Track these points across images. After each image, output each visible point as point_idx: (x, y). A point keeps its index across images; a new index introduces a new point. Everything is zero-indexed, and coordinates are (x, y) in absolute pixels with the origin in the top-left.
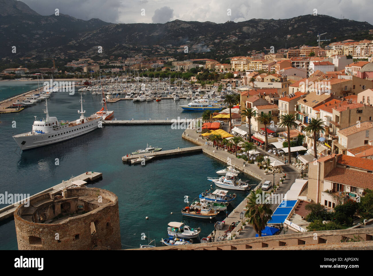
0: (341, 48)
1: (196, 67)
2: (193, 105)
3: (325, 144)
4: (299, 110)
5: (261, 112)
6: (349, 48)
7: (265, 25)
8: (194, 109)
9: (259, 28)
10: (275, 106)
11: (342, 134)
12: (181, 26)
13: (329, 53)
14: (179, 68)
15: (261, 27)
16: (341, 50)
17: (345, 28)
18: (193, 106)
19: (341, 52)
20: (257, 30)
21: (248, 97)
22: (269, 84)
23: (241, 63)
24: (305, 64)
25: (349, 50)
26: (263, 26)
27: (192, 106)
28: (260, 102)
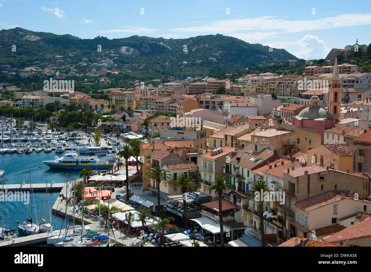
0: (259, 84)
1: (55, 102)
2: (66, 160)
3: (273, 222)
4: (230, 171)
5: (174, 174)
6: (271, 84)
7: (152, 46)
8: (68, 166)
9: (143, 49)
10: (193, 164)
11: (300, 208)
12: (26, 38)
13: (244, 89)
14: (28, 102)
15: (146, 48)
16: (260, 86)
17: (258, 56)
18: (67, 162)
19: (259, 89)
20: (140, 51)
21: (152, 151)
22: (178, 133)
23: (124, 99)
24: (218, 104)
25: (270, 87)
26: (149, 47)
27: (64, 162)
28: (172, 159)
